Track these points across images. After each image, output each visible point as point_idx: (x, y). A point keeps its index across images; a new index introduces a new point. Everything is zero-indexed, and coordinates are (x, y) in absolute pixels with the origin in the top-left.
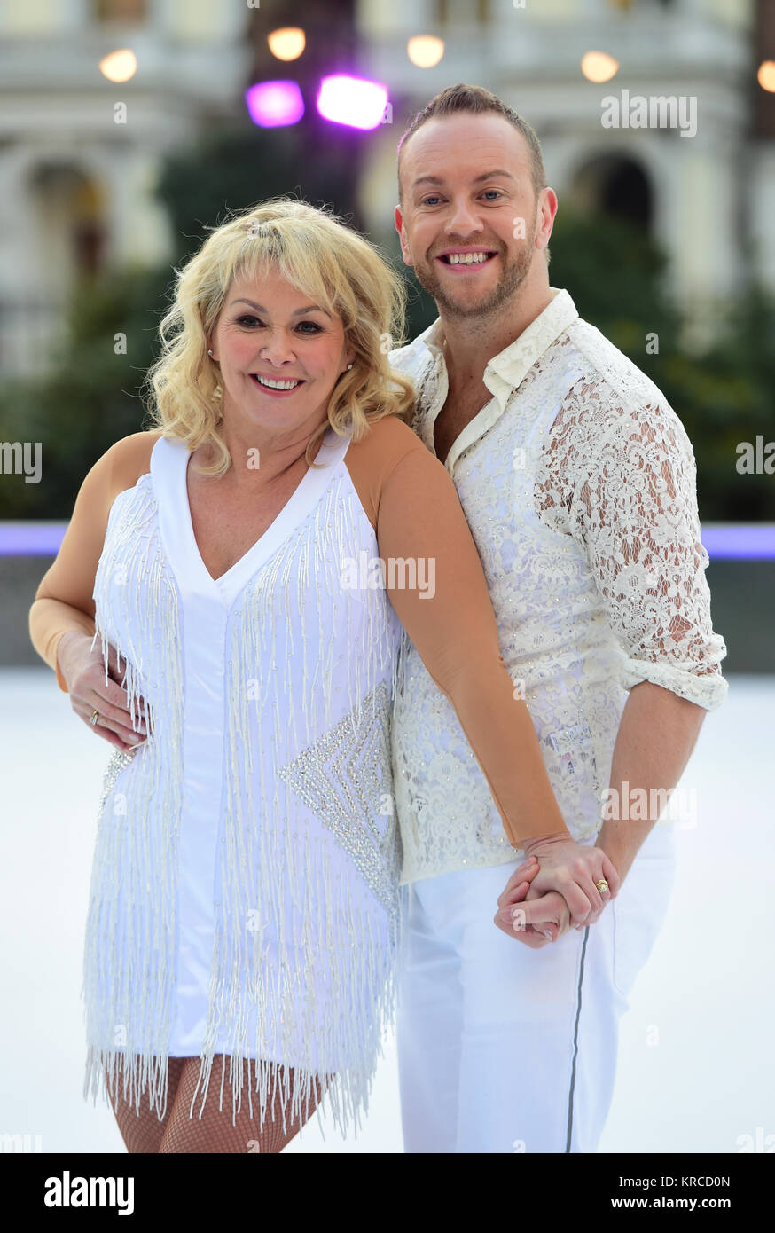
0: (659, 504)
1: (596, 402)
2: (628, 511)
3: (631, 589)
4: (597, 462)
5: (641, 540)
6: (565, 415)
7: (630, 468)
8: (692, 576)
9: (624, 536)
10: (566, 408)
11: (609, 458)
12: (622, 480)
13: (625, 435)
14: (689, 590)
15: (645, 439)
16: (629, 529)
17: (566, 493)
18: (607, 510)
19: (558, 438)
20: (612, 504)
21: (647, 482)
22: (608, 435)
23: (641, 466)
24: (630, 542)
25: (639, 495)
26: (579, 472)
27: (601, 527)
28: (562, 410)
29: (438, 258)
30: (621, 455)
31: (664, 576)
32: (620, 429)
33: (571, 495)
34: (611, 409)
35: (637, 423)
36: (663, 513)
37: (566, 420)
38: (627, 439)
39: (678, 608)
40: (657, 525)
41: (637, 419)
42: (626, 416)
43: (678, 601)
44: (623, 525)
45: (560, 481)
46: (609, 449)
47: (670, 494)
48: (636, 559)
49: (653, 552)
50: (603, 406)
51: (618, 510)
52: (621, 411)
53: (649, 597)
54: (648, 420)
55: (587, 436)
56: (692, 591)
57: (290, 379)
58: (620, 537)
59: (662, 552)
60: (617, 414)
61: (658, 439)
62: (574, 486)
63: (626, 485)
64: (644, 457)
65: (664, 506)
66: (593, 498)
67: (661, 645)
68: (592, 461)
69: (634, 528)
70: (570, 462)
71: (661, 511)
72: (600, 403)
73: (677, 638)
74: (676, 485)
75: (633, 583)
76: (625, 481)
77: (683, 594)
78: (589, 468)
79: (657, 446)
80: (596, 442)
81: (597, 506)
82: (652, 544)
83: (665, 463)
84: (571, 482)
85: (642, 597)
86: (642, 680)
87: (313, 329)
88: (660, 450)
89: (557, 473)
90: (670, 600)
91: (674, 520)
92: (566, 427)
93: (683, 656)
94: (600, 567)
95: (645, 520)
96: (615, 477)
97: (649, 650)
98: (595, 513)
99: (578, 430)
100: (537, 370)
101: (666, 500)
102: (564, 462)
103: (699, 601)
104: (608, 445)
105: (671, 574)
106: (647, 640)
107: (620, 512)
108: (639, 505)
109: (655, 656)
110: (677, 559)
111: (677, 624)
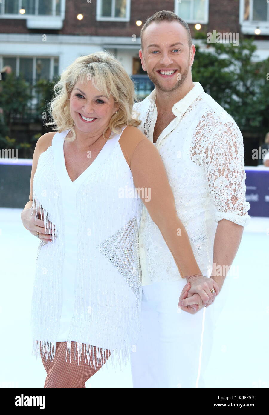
0: (232, 156)
1: (213, 120)
2: (222, 158)
3: (220, 185)
4: (212, 140)
5: (225, 168)
6: (201, 123)
7: (223, 143)
8: (240, 182)
9: (219, 167)
10: (202, 121)
11: (216, 139)
12: (220, 147)
13: (222, 131)
14: (239, 187)
15: (229, 133)
16: (221, 164)
17: (200, 150)
18: (213, 157)
19: (199, 131)
20: (215, 155)
21: (229, 148)
22: (216, 131)
23: (227, 143)
24: (221, 169)
25: (225, 153)
26: (205, 143)
27: (211, 163)
28: (200, 122)
29: (157, 71)
30: (220, 138)
31: (231, 181)
32: (221, 129)
33: (202, 151)
34: (218, 122)
35: (226, 127)
36: (233, 159)
37: (201, 125)
38: (223, 133)
39: (235, 193)
40: (231, 163)
41: (226, 126)
42: (223, 125)
43: (235, 190)
44: (219, 163)
45: (198, 146)
46: (216, 136)
47: (236, 153)
48: (223, 175)
49: (228, 173)
50: (215, 121)
51: (218, 157)
52: (221, 123)
53: (226, 188)
54: (230, 127)
55: (209, 131)
56: (240, 187)
57: (91, 118)
58: (218, 167)
59: (231, 173)
60: (220, 124)
61: (233, 134)
62: (203, 148)
63: (221, 149)
64: (228, 139)
65: (234, 157)
66: (209, 152)
67: (229, 206)
68: (210, 140)
69: (223, 164)
70: (202, 139)
71: (232, 159)
72: (214, 120)
73: (234, 203)
74: (238, 150)
75: (221, 183)
76: (221, 147)
77: (237, 188)
78: (209, 142)
79: (232, 136)
80: (212, 133)
81: (210, 156)
82: (228, 170)
83: (235, 142)
84: (202, 146)
85: (224, 188)
86: (223, 219)
87: (101, 102)
88: (234, 138)
89: (197, 143)
90: (232, 189)
91: (236, 162)
92: (201, 127)
93: (236, 210)
94: (208, 177)
95: (227, 161)
96: (217, 146)
97: (224, 208)
98: (209, 158)
99: (205, 128)
100: (190, 109)
101: (234, 155)
102: (200, 139)
103: (242, 191)
104: (216, 135)
105: (233, 181)
106: (223, 204)
107: (219, 158)
108: (225, 156)
109: (226, 210)
110: (236, 176)
111: (234, 198)
